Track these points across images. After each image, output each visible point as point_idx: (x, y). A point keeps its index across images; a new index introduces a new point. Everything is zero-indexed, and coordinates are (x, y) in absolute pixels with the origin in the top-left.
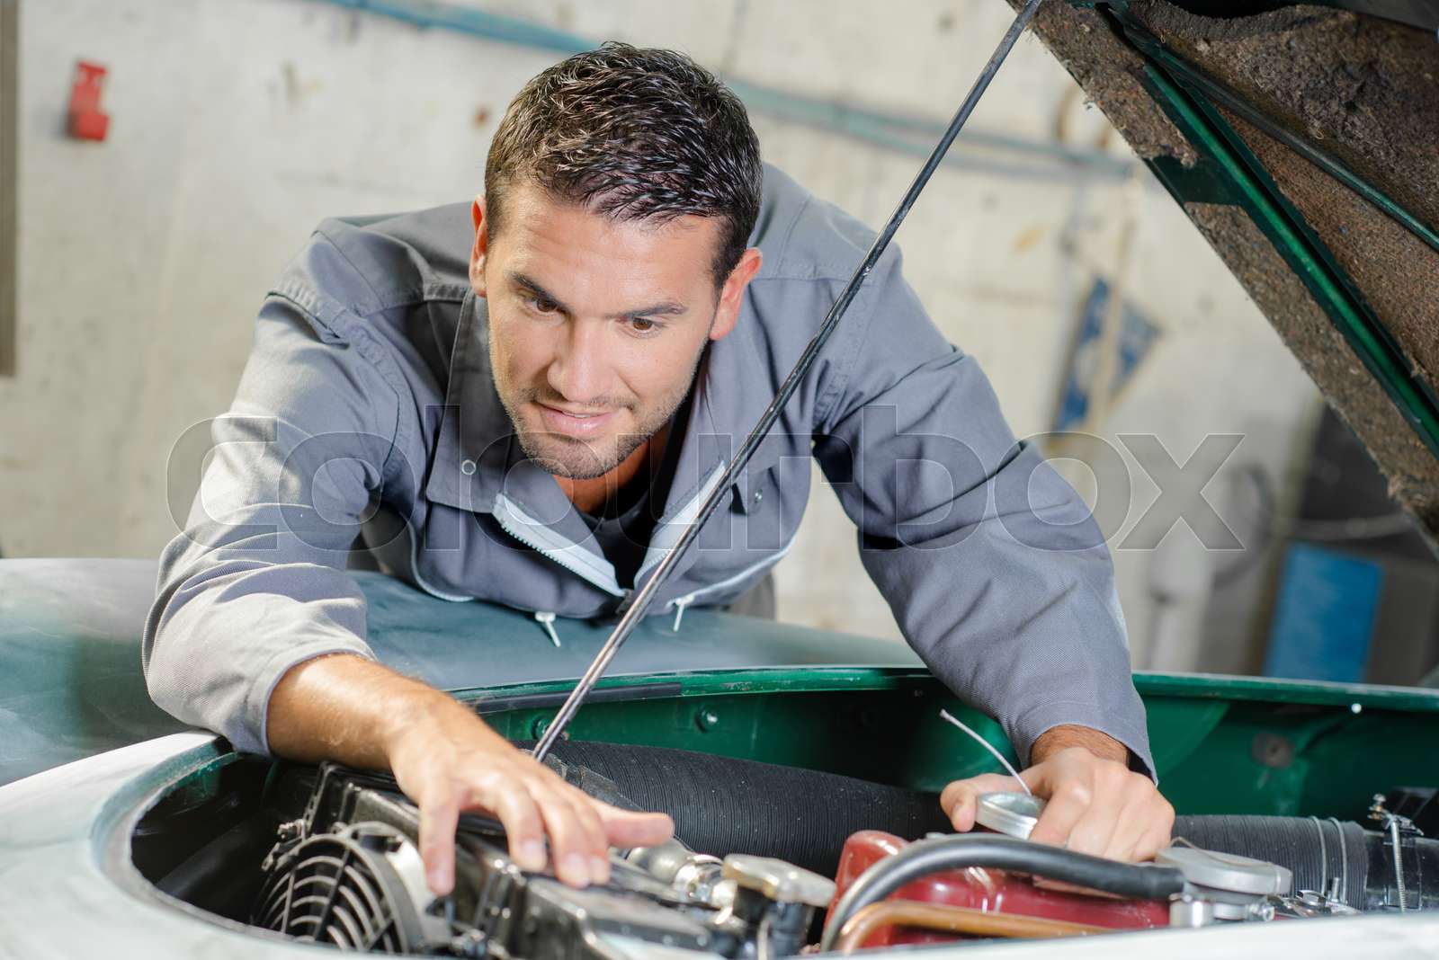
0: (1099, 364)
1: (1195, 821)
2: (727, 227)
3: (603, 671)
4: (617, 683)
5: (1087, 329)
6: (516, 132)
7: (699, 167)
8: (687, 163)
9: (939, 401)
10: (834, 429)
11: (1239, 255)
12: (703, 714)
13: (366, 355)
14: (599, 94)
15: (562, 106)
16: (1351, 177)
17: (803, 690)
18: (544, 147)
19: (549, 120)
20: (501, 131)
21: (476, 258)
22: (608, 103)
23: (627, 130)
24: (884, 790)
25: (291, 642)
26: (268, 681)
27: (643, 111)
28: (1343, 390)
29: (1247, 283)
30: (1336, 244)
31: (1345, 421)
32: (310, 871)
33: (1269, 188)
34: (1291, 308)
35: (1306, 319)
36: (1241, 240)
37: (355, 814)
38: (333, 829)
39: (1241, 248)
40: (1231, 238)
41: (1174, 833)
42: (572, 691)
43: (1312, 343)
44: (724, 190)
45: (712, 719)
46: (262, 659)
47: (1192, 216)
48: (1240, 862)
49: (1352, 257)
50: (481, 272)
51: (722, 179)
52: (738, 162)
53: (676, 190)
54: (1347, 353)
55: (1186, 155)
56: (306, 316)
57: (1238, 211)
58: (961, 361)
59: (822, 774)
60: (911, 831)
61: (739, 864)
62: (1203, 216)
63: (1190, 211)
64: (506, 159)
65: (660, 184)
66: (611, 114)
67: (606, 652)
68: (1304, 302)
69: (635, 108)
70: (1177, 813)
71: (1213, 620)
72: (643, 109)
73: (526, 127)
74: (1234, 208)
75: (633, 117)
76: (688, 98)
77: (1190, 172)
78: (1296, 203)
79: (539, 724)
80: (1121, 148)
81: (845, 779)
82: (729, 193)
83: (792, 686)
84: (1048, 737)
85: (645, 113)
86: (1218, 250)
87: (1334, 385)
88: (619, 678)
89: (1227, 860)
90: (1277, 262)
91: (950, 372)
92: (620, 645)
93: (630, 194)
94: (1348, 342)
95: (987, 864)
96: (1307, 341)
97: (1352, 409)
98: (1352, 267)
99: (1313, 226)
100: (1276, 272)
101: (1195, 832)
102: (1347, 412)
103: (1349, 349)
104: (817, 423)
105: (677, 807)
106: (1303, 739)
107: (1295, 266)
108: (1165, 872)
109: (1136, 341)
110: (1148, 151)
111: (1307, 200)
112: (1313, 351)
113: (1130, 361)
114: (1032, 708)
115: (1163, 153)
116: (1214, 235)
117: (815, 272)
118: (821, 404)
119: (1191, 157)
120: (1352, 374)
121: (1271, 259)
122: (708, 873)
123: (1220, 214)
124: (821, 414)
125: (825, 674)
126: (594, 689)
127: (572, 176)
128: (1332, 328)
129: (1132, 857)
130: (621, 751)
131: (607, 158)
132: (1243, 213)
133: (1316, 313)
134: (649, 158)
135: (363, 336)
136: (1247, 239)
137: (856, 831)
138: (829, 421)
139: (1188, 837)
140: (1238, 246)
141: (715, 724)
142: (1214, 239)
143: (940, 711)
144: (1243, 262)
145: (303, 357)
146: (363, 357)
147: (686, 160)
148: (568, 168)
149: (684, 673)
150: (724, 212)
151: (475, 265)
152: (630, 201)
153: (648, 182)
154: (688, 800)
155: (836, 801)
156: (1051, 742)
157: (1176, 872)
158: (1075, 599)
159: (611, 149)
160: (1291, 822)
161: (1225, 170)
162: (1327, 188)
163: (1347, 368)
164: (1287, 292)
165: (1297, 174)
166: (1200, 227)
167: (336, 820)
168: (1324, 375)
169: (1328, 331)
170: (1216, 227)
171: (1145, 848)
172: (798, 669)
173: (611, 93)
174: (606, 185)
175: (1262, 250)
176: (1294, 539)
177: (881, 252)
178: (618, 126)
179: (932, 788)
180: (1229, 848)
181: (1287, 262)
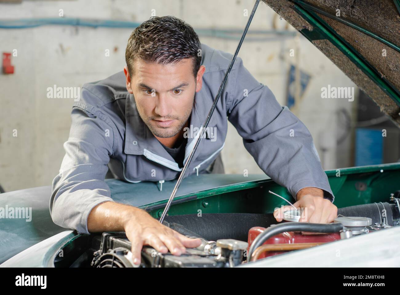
0: (296, 88)
1: (343, 209)
2: (195, 60)
3: (175, 196)
4: (179, 198)
5: (291, 79)
6: (132, 47)
7: (184, 45)
8: (180, 45)
9: (259, 99)
10: (232, 111)
11: (329, 53)
12: (204, 203)
13: (102, 118)
14: (153, 31)
15: (143, 37)
16: (356, 26)
17: (230, 191)
18: (141, 49)
19: (140, 41)
20: (128, 47)
21: (128, 84)
22: (155, 33)
23: (162, 39)
24: (257, 215)
25: (92, 201)
26: (87, 213)
27: (166, 33)
28: (363, 85)
29: (332, 60)
30: (355, 45)
31: (365, 93)
32: (104, 264)
33: (334, 33)
34: (346, 64)
35: (350, 67)
36: (329, 48)
37: (114, 246)
38: (108, 251)
39: (329, 51)
40: (326, 48)
41: (338, 214)
42: (167, 202)
43: (353, 73)
44: (192, 50)
45: (207, 204)
46: (85, 207)
47: (314, 44)
48: (357, 219)
49: (360, 48)
50: (130, 87)
51: (191, 47)
52: (194, 42)
53: (179, 53)
54: (363, 74)
55: (310, 28)
56: (83, 111)
57: (327, 41)
58: (263, 87)
59: (239, 214)
60: (266, 225)
61: (221, 242)
62: (317, 44)
63: (313, 43)
64: (131, 54)
65: (174, 52)
66: (157, 36)
67: (175, 190)
68: (349, 62)
69: (163, 33)
70: (338, 208)
71: (339, 154)
72: (165, 33)
73: (135, 44)
74: (325, 40)
75: (163, 35)
76: (177, 27)
77: (311, 32)
78: (342, 36)
79: (160, 213)
80: (292, 28)
81: (246, 214)
82: (193, 51)
83: (227, 191)
84: (300, 192)
85: (166, 34)
86: (323, 52)
87: (361, 84)
88: (179, 197)
89: (353, 218)
90: (339, 53)
91: (261, 91)
92: (178, 188)
93: (167, 56)
94: (363, 71)
95: (289, 231)
96: (351, 73)
97: (367, 89)
98: (360, 51)
99: (348, 41)
100: (340, 56)
101: (343, 212)
102: (366, 91)
103: (363, 73)
104: (227, 110)
105: (201, 229)
106: (369, 182)
107: (345, 53)
108: (337, 224)
109: (305, 80)
110: (299, 28)
111: (345, 34)
112: (354, 75)
113: (304, 86)
114: (295, 184)
115: (304, 28)
116: (321, 48)
117: (219, 69)
118: (227, 104)
119: (311, 28)
120: (365, 80)
121: (338, 52)
122: (213, 246)
123: (322, 42)
124: (228, 108)
125: (235, 186)
126: (173, 201)
127: (150, 55)
128: (358, 68)
129: (327, 222)
130: (183, 217)
131: (159, 48)
132: (328, 41)
133: (353, 65)
134: (170, 46)
135: (100, 113)
136: (330, 48)
137: (251, 227)
138: (230, 109)
139: (342, 214)
140: (328, 50)
141: (208, 205)
142: (321, 49)
143: (268, 191)
144: (330, 54)
145: (85, 122)
146: (101, 119)
147: (180, 44)
148: (149, 53)
149: (197, 192)
150: (193, 56)
151: (128, 86)
152: (167, 58)
153: (171, 52)
154: (204, 227)
155: (244, 220)
156: (301, 194)
157: (340, 224)
158: (302, 151)
159: (159, 45)
160: (369, 205)
161: (321, 30)
162: (350, 30)
163: (363, 78)
164: (344, 61)
165: (341, 28)
166: (317, 47)
167: (109, 248)
168: (358, 82)
169: (357, 69)
170: (321, 46)
171: (331, 219)
172: (228, 186)
173: (156, 30)
174: (160, 55)
175: (335, 50)
176: (357, 127)
177: (231, 68)
178: (160, 39)
179: (270, 212)
180: (353, 215)
181: (342, 52)
